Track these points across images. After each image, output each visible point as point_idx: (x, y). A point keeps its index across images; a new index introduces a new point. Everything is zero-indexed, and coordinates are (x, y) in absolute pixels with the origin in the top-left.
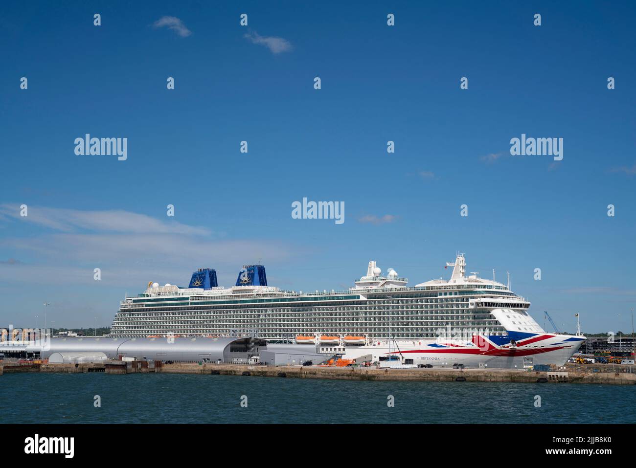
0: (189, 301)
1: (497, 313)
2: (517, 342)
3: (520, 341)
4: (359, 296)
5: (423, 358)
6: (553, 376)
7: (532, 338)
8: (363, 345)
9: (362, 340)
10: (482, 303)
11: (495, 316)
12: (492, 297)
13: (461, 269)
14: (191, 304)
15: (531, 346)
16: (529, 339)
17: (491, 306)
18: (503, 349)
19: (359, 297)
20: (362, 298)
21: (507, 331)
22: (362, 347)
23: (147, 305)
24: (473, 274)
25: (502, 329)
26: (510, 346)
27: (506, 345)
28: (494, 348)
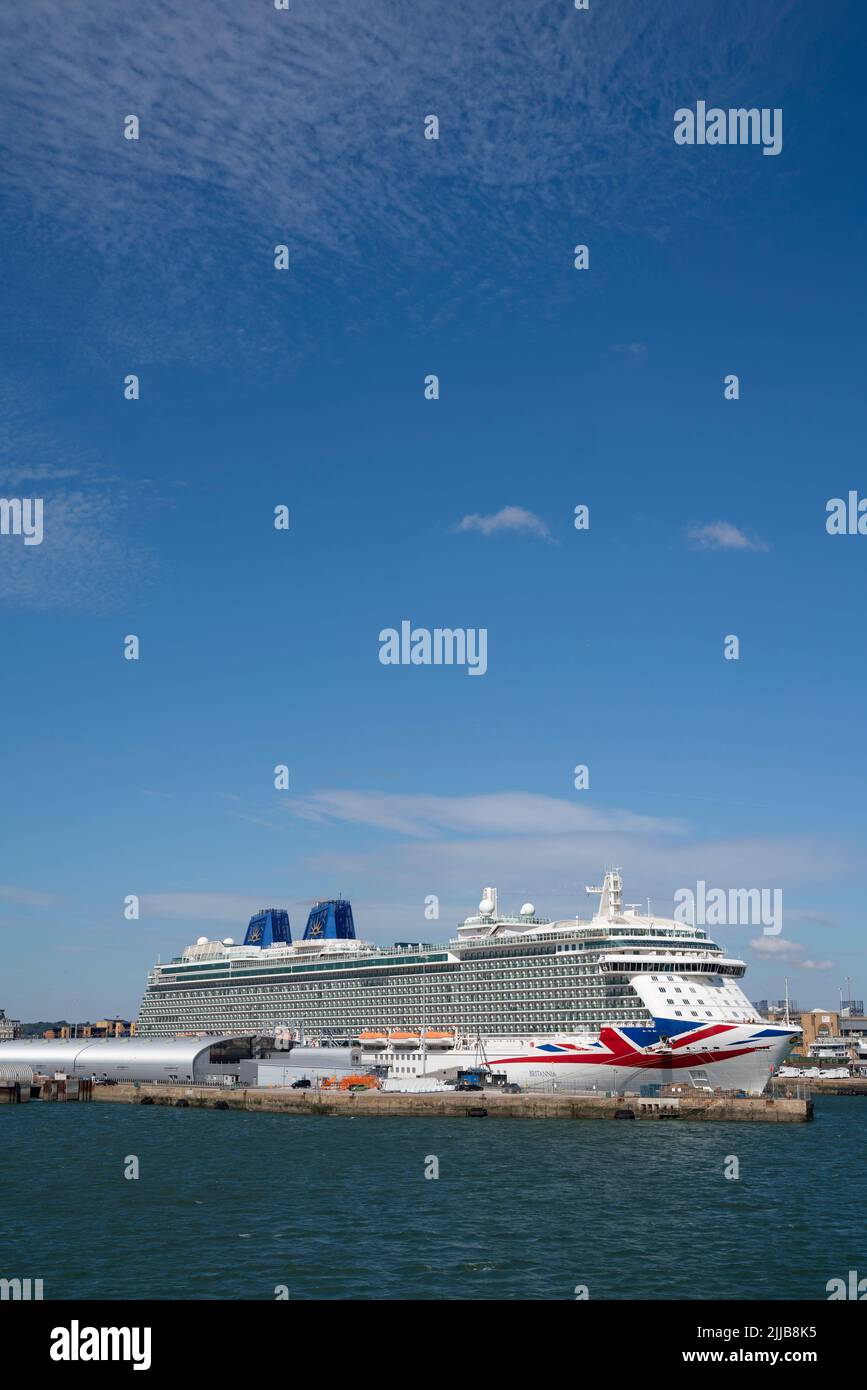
0: (230, 970)
1: (641, 983)
2: (670, 1040)
3: (677, 1038)
4: (446, 955)
5: (532, 1073)
6: (650, 1106)
7: (697, 1030)
8: (450, 1048)
9: (449, 1040)
10: (607, 963)
11: (637, 988)
12: (636, 953)
13: (612, 899)
14: (233, 974)
15: (696, 1047)
16: (690, 1033)
17: (633, 969)
18: (650, 1053)
19: (445, 957)
20: (453, 959)
21: (654, 1019)
22: (450, 1052)
23: (179, 979)
24: (630, 908)
25: (647, 1014)
26: (658, 1047)
27: (653, 1046)
28: (634, 1050)
